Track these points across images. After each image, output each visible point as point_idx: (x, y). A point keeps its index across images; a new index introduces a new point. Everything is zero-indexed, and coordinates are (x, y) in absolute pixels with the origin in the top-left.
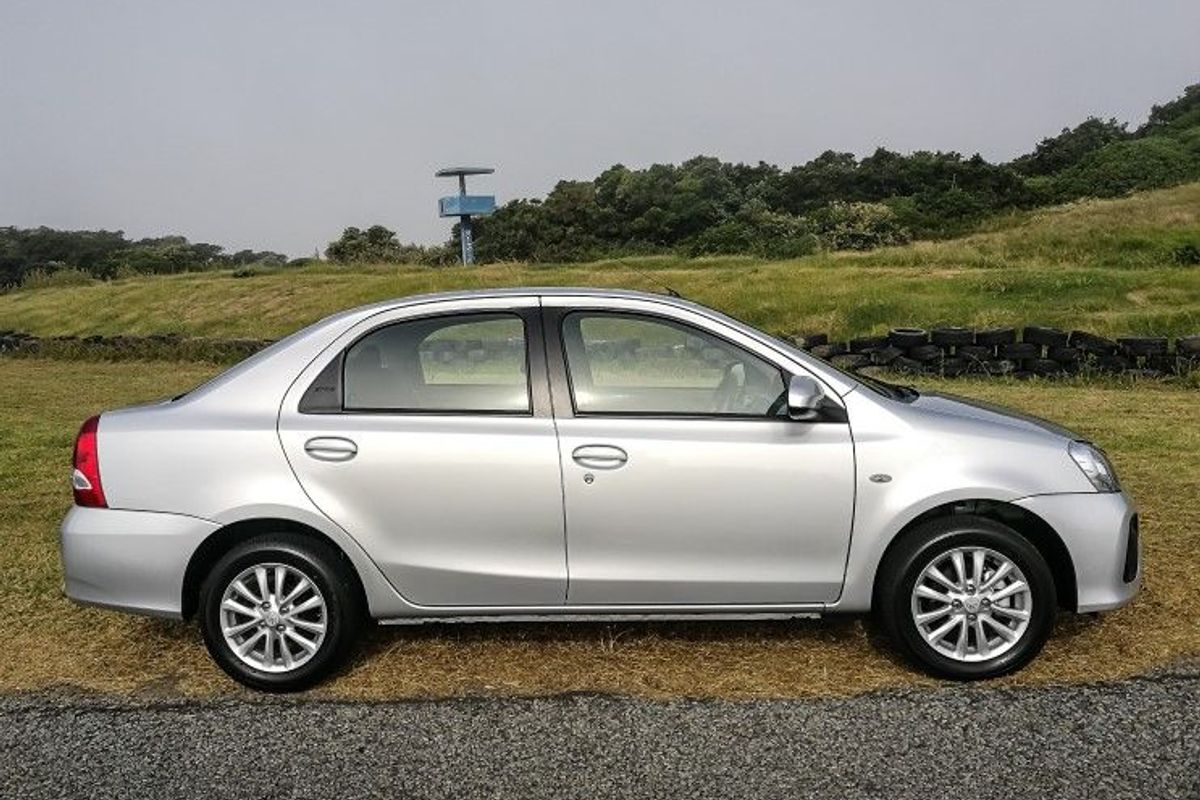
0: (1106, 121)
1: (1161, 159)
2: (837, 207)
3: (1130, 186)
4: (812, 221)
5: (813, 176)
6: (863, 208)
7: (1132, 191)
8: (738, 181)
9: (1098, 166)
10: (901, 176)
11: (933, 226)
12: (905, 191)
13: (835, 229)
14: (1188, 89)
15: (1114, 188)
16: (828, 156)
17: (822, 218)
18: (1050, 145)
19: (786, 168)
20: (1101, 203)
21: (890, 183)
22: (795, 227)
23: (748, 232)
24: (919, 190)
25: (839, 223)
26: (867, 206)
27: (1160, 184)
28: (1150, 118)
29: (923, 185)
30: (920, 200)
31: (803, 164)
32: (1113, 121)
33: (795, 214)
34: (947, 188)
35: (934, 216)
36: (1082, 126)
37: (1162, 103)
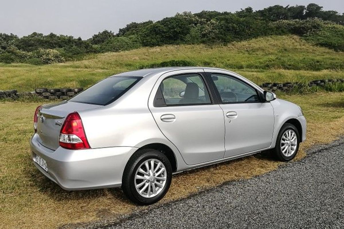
0: (109, 31)
1: (126, 43)
2: (42, 50)
3: (120, 49)
4: (34, 54)
5: (31, 40)
6: (50, 51)
7: (120, 51)
8: (5, 39)
9: (111, 43)
10: (59, 42)
11: (71, 57)
12: (60, 46)
13: (42, 57)
14: (127, 25)
15: (116, 49)
16: (35, 34)
17: (37, 53)
18: (96, 36)
19: (20, 37)
20: (114, 53)
21: (55, 44)
22: (29, 56)
23: (13, 57)
24: (64, 46)
25: (44, 55)
26: (51, 50)
27: (126, 49)
28: (119, 32)
29: (65, 45)
30: (65, 49)
31: (27, 36)
32: (111, 31)
33: (28, 52)
34: (72, 46)
35: (70, 54)
36: (104, 32)
37: (122, 28)
